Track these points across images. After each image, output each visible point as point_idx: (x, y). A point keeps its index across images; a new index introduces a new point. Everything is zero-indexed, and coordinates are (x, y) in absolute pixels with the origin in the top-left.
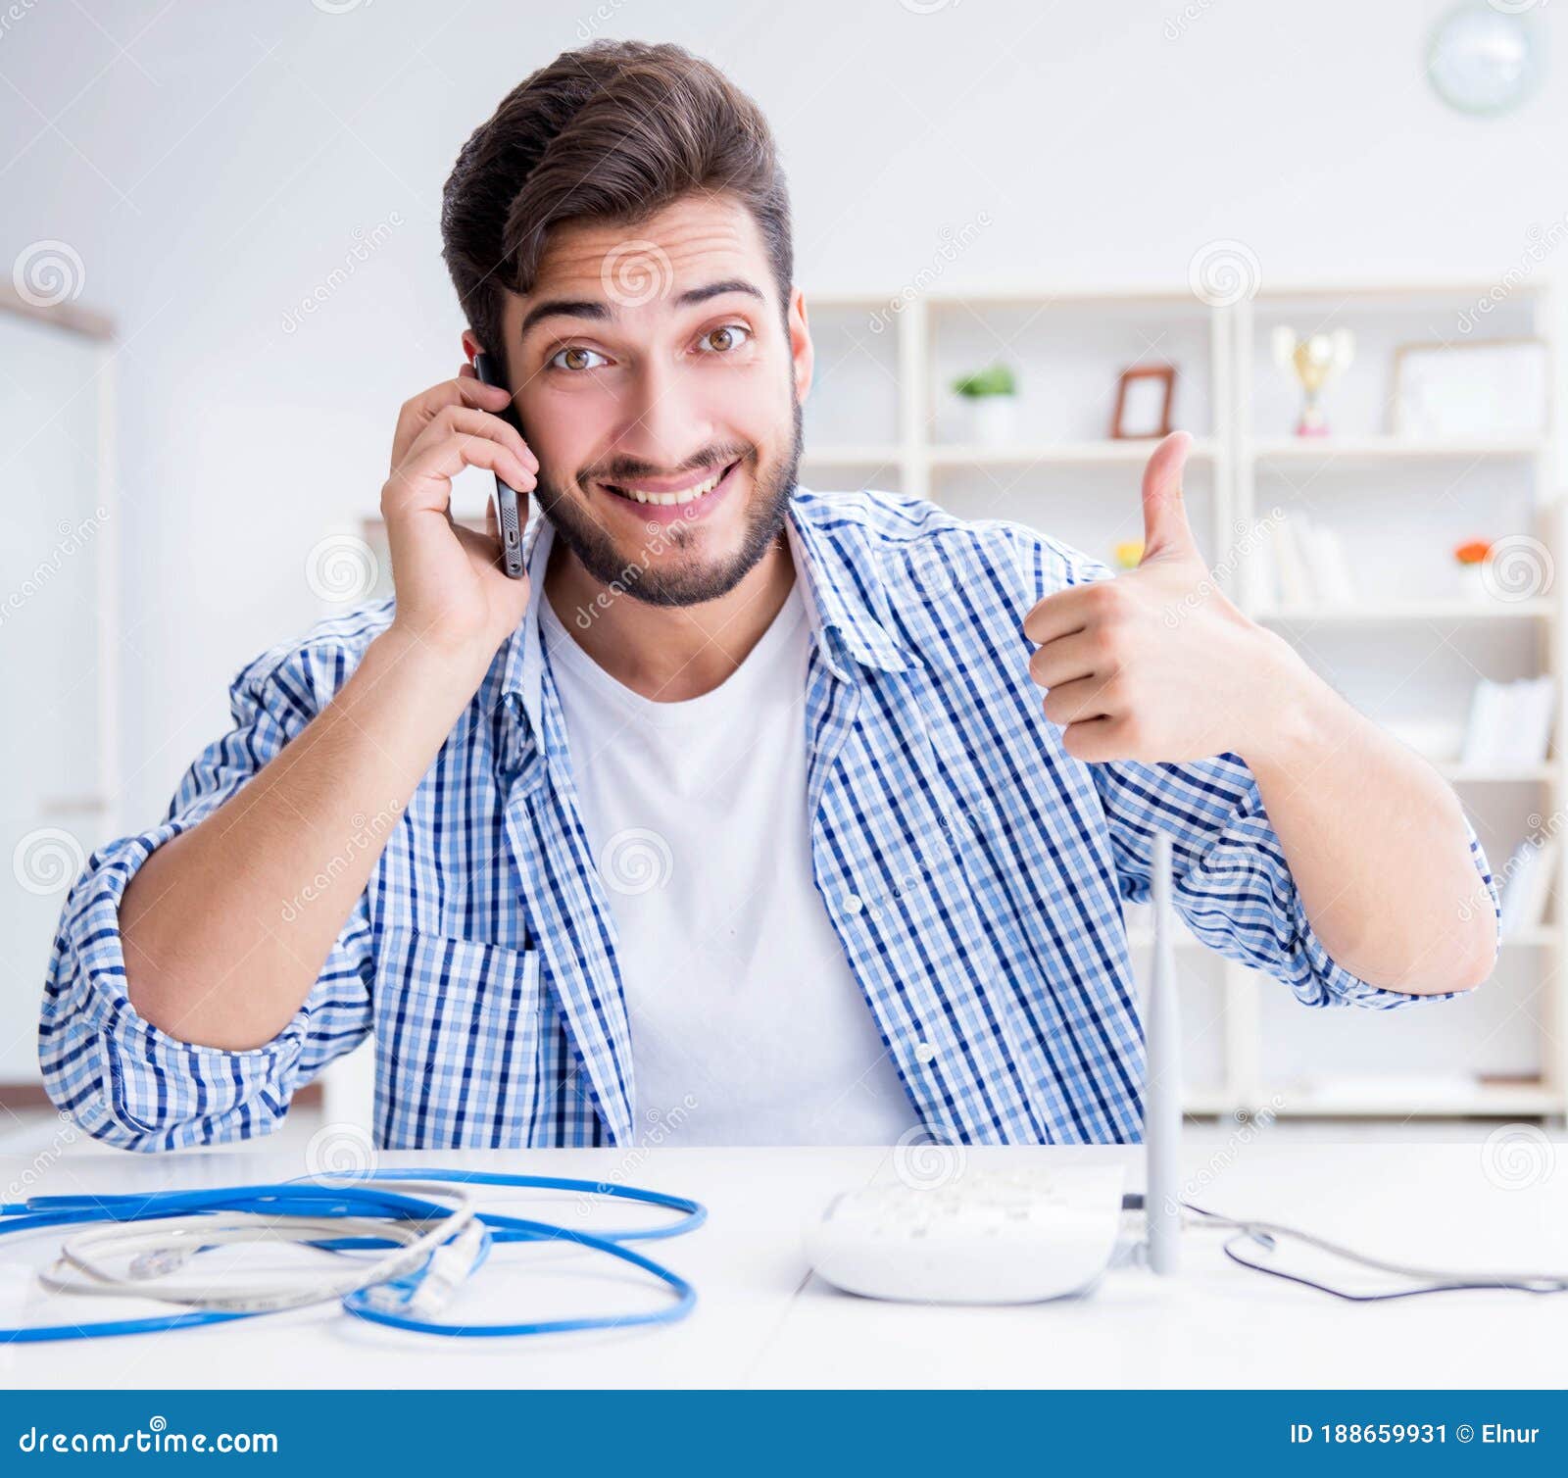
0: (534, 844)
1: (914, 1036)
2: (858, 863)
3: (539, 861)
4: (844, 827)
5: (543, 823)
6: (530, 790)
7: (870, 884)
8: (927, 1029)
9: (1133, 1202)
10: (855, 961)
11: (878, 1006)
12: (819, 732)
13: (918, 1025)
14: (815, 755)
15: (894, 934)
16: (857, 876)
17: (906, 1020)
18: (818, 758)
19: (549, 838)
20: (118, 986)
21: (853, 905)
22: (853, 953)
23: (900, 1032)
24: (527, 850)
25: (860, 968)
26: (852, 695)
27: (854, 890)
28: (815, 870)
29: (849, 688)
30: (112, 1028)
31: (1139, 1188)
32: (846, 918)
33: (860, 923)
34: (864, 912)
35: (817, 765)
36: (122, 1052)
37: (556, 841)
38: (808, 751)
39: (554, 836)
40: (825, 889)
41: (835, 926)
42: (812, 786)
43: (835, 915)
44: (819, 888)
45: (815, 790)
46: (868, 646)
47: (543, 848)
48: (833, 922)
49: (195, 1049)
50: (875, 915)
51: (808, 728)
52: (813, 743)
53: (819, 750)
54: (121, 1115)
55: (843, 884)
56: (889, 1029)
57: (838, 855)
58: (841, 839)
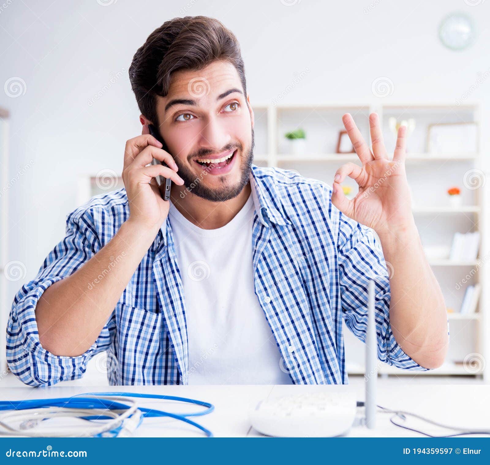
0: (162, 276)
1: (287, 344)
2: (269, 286)
3: (164, 281)
4: (265, 274)
5: (165, 269)
6: (161, 257)
7: (273, 293)
8: (292, 341)
9: (360, 404)
10: (268, 318)
11: (276, 333)
12: (257, 243)
13: (288, 340)
14: (256, 250)
15: (281, 310)
16: (269, 291)
17: (285, 338)
18: (256, 251)
19: (167, 274)
20: (36, 338)
21: (268, 300)
22: (268, 316)
23: (283, 342)
24: (160, 277)
25: (270, 321)
26: (268, 231)
27: (268, 295)
28: (255, 288)
29: (267, 229)
30: (34, 351)
31: (362, 400)
32: (265, 304)
33: (270, 306)
34: (271, 302)
35: (256, 254)
36: (37, 359)
37: (169, 275)
38: (253, 249)
39: (169, 273)
40: (258, 295)
41: (262, 307)
42: (254, 261)
43: (262, 303)
44: (256, 294)
45: (255, 262)
46: (274, 216)
47: (165, 277)
48: (261, 305)
49: (61, 357)
50: (275, 303)
51: (253, 242)
52: (255, 246)
53: (257, 249)
54: (37, 379)
55: (264, 293)
56: (279, 341)
57: (263, 283)
58: (264, 278)
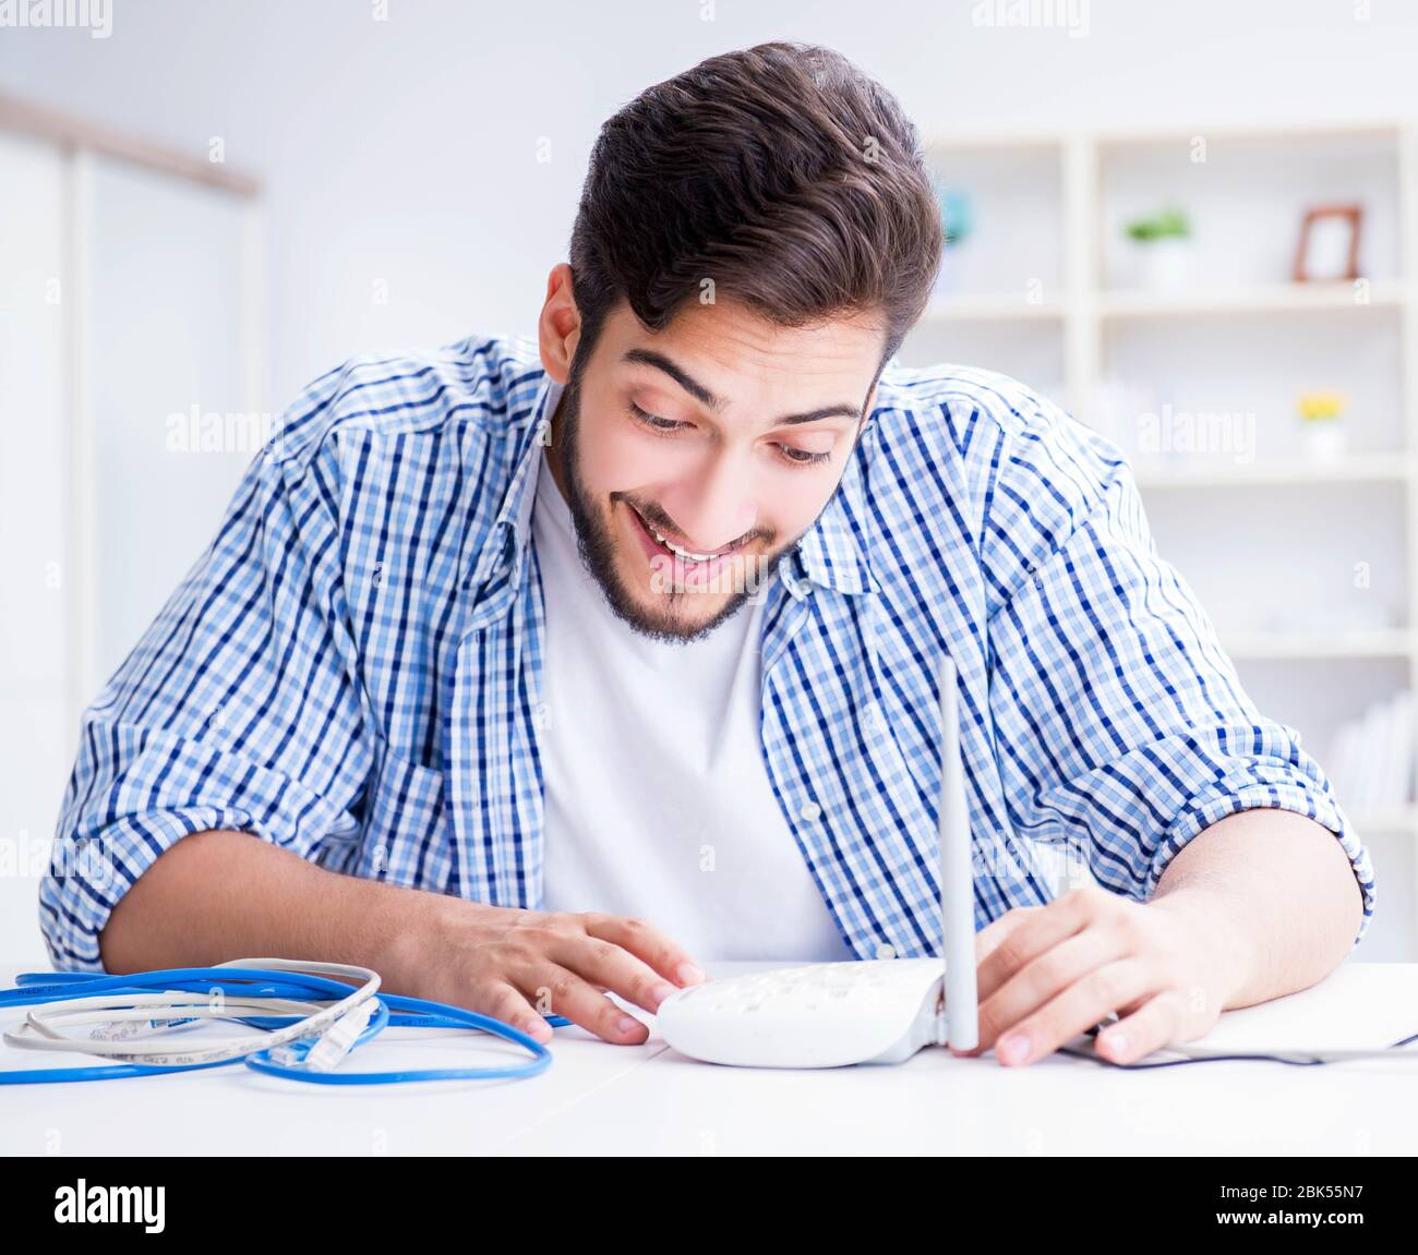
1: (875, 938)
2: (818, 770)
4: (805, 732)
7: (829, 791)
8: (889, 931)
10: (816, 866)
11: (839, 909)
13: (877, 928)
15: (850, 842)
16: (816, 783)
17: (866, 923)
21: (812, 812)
22: (814, 858)
23: (861, 934)
25: (821, 873)
27: (813, 797)
28: (773, 776)
32: (806, 824)
33: (819, 829)
34: (823, 817)
40: (784, 794)
41: (795, 831)
43: (795, 819)
44: (779, 796)
46: (828, 563)
48: (793, 828)
50: (833, 822)
55: (802, 790)
56: (849, 929)
57: (799, 761)
58: (801, 744)
